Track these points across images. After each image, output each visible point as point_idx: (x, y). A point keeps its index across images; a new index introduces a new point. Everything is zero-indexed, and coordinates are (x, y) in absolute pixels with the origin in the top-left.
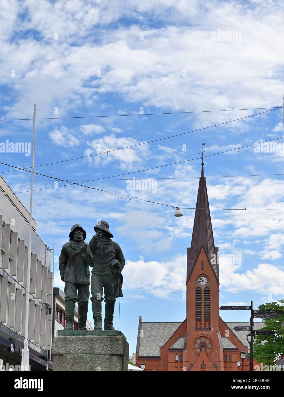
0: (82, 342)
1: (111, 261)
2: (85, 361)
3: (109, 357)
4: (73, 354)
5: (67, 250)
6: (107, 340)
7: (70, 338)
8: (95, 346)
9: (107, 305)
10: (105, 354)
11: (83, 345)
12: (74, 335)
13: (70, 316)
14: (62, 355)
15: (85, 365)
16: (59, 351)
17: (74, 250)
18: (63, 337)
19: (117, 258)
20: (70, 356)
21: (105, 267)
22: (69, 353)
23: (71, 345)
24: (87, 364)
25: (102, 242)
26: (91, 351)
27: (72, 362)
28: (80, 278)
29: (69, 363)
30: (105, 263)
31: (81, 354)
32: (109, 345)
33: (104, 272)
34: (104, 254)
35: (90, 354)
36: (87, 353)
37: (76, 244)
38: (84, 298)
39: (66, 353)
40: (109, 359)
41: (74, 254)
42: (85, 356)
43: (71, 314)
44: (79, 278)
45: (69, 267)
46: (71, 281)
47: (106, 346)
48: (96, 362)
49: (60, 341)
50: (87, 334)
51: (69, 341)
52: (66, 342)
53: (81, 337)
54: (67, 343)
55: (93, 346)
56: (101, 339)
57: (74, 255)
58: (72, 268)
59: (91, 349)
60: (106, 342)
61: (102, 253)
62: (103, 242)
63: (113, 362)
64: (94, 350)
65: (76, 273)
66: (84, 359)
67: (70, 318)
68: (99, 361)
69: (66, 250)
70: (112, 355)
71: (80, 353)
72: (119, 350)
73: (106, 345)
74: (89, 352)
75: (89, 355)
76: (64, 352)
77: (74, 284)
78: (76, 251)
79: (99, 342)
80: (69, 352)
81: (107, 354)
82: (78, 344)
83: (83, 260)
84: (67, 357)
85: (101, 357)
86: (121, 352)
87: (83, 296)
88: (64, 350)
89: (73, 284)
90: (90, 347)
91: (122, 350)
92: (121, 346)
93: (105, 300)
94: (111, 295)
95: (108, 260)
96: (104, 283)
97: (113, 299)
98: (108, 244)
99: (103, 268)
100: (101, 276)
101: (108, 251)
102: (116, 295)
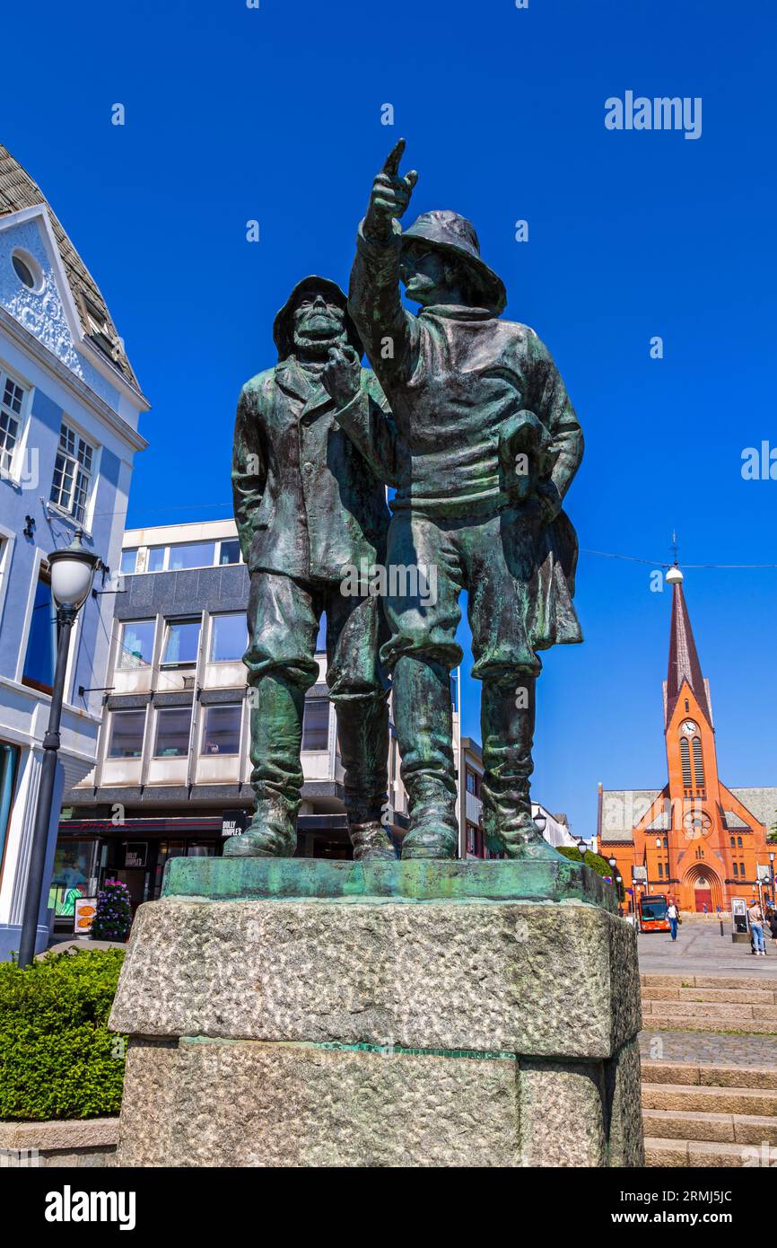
0: (311, 948)
1: (495, 422)
2: (329, 1098)
3: (505, 1073)
4: (246, 1038)
5: (260, 403)
6: (487, 937)
7: (228, 920)
8: (398, 985)
9: (489, 693)
10: (469, 1053)
11: (314, 970)
13: (271, 766)
14: (171, 1041)
15: (326, 1138)
16: (153, 1013)
17: (295, 396)
19: (532, 404)
21: (462, 464)
22: (217, 1027)
23: (236, 974)
24: (337, 1124)
25: (437, 317)
26: (370, 1018)
27: (234, 1101)
28: (328, 548)
29: (211, 1110)
30: (462, 438)
31: (296, 1038)
32: (497, 980)
33: (457, 491)
34: (451, 383)
35: (365, 1042)
36: (341, 1032)
37: (309, 369)
38: (355, 660)
39: (201, 1033)
40: (502, 1093)
41: (292, 420)
42: (325, 1060)
43: (279, 755)
44: (320, 550)
46: (280, 568)
47: (476, 982)
48: (402, 1115)
49: (166, 938)
50: (346, 886)
51: (225, 939)
52: (199, 945)
53: (299, 906)
54: (208, 950)
55: (382, 981)
56: (440, 929)
57: (294, 426)
59: (369, 1005)
60: (475, 951)
62: (442, 320)
63: (541, 1116)
64: (390, 1012)
65: (304, 523)
66: (322, 1086)
67: (274, 777)
68: (430, 1106)
69: (255, 403)
70: (526, 1061)
71: (294, 1032)
72: (578, 1018)
73: (479, 973)
74: (353, 1025)
75: (353, 1055)
76: (188, 1020)
77: (297, 581)
78: (304, 402)
79: (428, 950)
80: (220, 1020)
81: (492, 1055)
82: (277, 961)
83: (346, 449)
84: (206, 1063)
85: (442, 1068)
86: (595, 1038)
87: (354, 652)
88: (189, 1004)
89: (288, 582)
90: (361, 987)
91: (602, 1024)
92: (593, 988)
93: (469, 663)
94: (510, 632)
95: (478, 416)
96: (461, 563)
97: (524, 654)
98: (475, 331)
99: (449, 467)
100: (441, 518)
101: (467, 369)
102: (542, 629)
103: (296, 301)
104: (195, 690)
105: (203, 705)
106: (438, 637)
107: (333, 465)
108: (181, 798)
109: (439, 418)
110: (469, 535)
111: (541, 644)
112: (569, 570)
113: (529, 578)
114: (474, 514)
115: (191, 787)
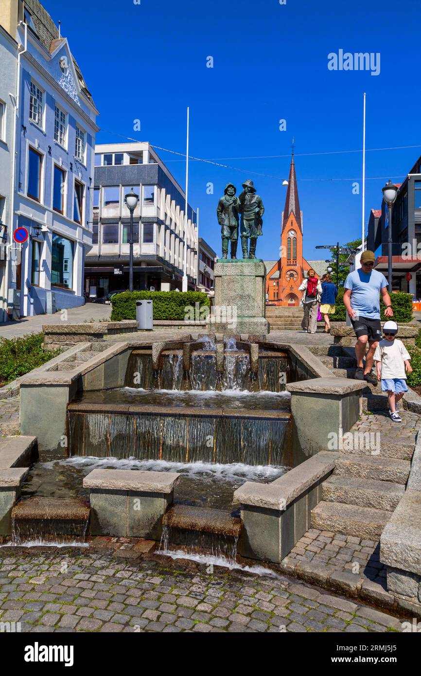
0: (235, 267)
1: (254, 209)
3: (254, 277)
4: (229, 276)
5: (223, 201)
9: (251, 241)
10: (251, 276)
12: (229, 262)
15: (237, 284)
16: (218, 274)
18: (222, 264)
19: (259, 206)
20: (227, 277)
23: (227, 270)
24: (239, 282)
25: (248, 195)
27: (228, 281)
30: (250, 211)
32: (254, 269)
33: (249, 217)
35: (241, 275)
37: (230, 197)
40: (254, 279)
42: (237, 277)
43: (226, 248)
44: (231, 222)
45: (224, 214)
46: (226, 224)
48: (245, 281)
49: (219, 267)
51: (226, 266)
52: (223, 268)
55: (243, 270)
56: (248, 265)
57: (228, 206)
58: (227, 215)
60: (252, 267)
61: (249, 203)
63: (257, 281)
64: (243, 273)
65: (229, 218)
66: (237, 279)
68: (247, 280)
70: (256, 276)
71: (234, 275)
72: (261, 272)
73: (252, 269)
74: (240, 274)
75: (240, 277)
77: (228, 226)
78: (229, 202)
79: (247, 267)
80: (226, 274)
82: (232, 268)
83: (235, 209)
84: (225, 278)
85: (249, 277)
86: (263, 274)
87: (235, 235)
88: (223, 273)
90: (241, 271)
91: (263, 273)
92: (263, 270)
93: (250, 238)
94: (254, 234)
95: (252, 208)
96: (249, 225)
97: (256, 237)
98: (253, 197)
99: (249, 214)
100: (247, 220)
101: (252, 202)
102: (258, 234)
103: (228, 187)
104: (99, 218)
105: (102, 224)
106: (247, 235)
107: (233, 211)
108: (96, 260)
109: (248, 208)
110: (250, 222)
111: (258, 235)
112: (261, 225)
113: (257, 227)
114: (251, 220)
115: (100, 256)
